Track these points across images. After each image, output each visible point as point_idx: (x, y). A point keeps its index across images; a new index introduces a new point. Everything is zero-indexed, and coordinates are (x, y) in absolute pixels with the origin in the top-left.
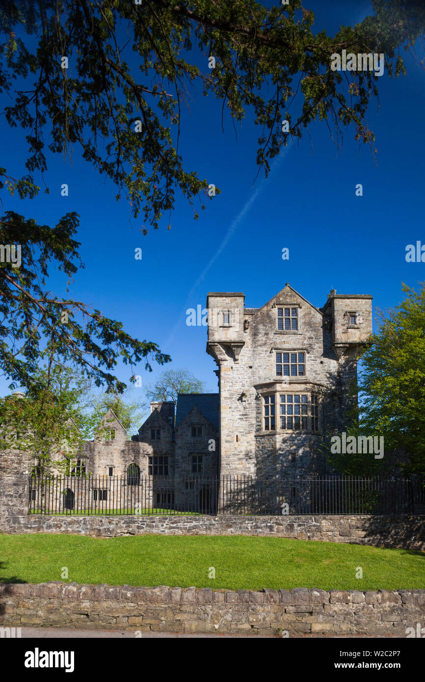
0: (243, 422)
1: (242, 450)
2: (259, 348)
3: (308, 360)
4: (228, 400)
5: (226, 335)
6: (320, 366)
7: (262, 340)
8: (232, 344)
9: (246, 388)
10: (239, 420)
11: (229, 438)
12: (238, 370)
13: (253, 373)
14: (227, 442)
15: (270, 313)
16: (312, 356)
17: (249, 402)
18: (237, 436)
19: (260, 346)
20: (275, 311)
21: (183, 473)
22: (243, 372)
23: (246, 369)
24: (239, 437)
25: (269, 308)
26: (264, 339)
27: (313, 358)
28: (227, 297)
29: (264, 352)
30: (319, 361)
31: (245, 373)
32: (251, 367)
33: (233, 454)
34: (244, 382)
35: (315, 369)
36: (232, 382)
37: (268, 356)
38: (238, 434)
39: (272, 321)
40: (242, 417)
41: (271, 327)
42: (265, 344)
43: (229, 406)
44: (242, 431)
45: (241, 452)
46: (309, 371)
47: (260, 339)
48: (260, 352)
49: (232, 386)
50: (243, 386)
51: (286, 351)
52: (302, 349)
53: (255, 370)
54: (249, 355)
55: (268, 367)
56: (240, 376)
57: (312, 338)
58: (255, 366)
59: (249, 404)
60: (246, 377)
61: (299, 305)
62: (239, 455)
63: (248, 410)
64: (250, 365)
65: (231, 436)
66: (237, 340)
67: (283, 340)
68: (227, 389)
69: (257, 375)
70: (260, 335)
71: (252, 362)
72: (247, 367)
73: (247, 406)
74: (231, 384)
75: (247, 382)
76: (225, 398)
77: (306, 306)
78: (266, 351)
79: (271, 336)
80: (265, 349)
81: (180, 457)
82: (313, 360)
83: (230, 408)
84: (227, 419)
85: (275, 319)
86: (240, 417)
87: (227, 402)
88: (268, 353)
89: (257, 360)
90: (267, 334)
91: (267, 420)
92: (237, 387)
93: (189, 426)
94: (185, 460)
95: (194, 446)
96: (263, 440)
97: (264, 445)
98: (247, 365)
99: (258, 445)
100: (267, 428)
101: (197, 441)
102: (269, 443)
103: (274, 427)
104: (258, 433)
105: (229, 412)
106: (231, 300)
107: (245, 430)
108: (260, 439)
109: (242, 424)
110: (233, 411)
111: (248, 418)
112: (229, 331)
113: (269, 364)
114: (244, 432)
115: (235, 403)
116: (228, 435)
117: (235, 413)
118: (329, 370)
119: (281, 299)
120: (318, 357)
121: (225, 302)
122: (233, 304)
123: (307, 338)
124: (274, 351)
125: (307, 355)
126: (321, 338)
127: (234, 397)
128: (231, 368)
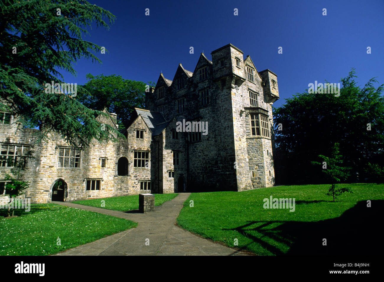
0: (241, 129)
2: (244, 86)
5: (239, 73)
6: (262, 104)
9: (242, 108)
11: (237, 139)
12: (237, 96)
14: (236, 141)
15: (245, 68)
18: (240, 138)
21: (168, 165)
23: (240, 97)
31: (240, 99)
33: (239, 149)
34: (240, 104)
36: (236, 103)
37: (247, 92)
38: (240, 136)
39: (246, 73)
40: (241, 126)
43: (235, 118)
45: (242, 148)
49: (236, 105)
50: (240, 106)
51: (252, 92)
52: (257, 93)
53: (243, 98)
54: (241, 89)
55: (248, 99)
58: (243, 96)
59: (243, 118)
60: (241, 101)
61: (253, 68)
63: (243, 122)
66: (243, 77)
67: (251, 85)
68: (234, 106)
69: (245, 102)
71: (242, 93)
76: (234, 112)
78: (246, 89)
87: (235, 115)
91: (253, 129)
92: (238, 106)
93: (171, 131)
94: (169, 155)
95: (174, 146)
96: (252, 141)
97: (253, 144)
98: (241, 95)
99: (248, 144)
100: (254, 134)
101: (176, 142)
102: (257, 143)
103: (259, 134)
104: (248, 137)
105: (236, 122)
106: (238, 53)
107: (242, 134)
108: (250, 140)
109: (241, 131)
110: (238, 121)
111: (243, 127)
112: (239, 71)
113: (248, 97)
114: (242, 136)
115: (238, 116)
116: (237, 137)
117: (238, 123)
118: (265, 107)
119: (248, 63)
120: (261, 99)
121: (236, 52)
122: (240, 56)
123: (257, 88)
124: (249, 90)
125: (258, 97)
126: (261, 89)
127: (237, 112)
128: (235, 94)
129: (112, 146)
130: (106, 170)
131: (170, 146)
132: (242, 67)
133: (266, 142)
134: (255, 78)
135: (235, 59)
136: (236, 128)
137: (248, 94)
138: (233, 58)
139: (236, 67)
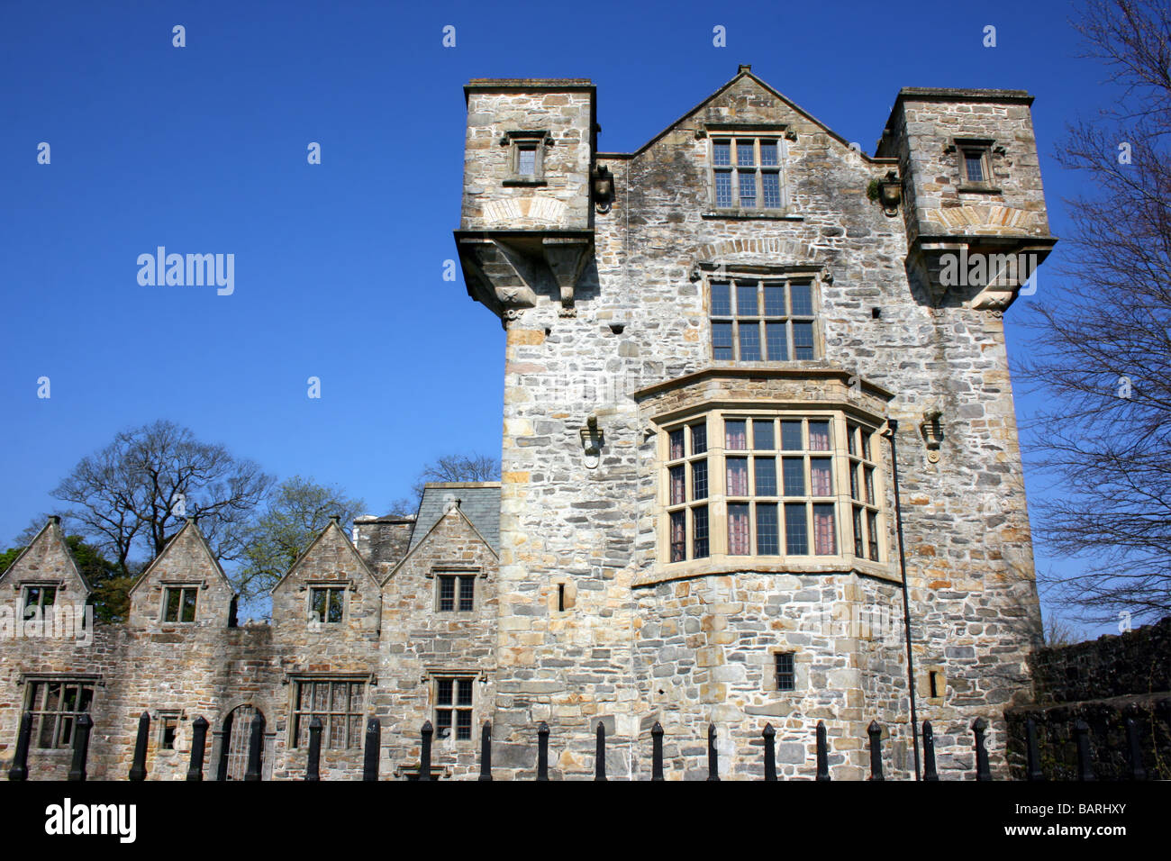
0: (584, 534)
1: (581, 643)
2: (649, 263)
3: (829, 306)
4: (532, 449)
5: (526, 209)
6: (870, 324)
7: (659, 237)
8: (545, 241)
10: (571, 525)
11: (528, 597)
12: (570, 339)
13: (629, 351)
14: (524, 610)
15: (687, 155)
16: (844, 289)
17: (612, 455)
18: (561, 588)
19: (654, 256)
20: (705, 147)
21: (403, 741)
22: (589, 346)
23: (601, 336)
24: (567, 591)
25: (682, 140)
26: (666, 233)
27: (844, 299)
28: (531, 91)
29: (668, 278)
30: (865, 307)
31: (597, 350)
32: (617, 330)
33: (546, 663)
35: (854, 336)
37: (683, 292)
38: (565, 578)
39: (691, 177)
40: (584, 512)
41: (692, 196)
42: (670, 251)
43: (531, 472)
44: (583, 566)
45: (579, 652)
46: (833, 342)
47: (653, 234)
48: (653, 278)
51: (747, 276)
52: (804, 268)
53: (633, 339)
54: (615, 289)
55: (681, 330)
56: (578, 361)
57: (838, 234)
58: (635, 325)
59: (608, 462)
60: (600, 364)
61: (781, 127)
62: (572, 664)
63: (606, 484)
64: (615, 321)
65: (536, 587)
66: (563, 225)
67: (734, 238)
68: (525, 407)
69: (643, 359)
70: (651, 223)
71: (622, 312)
73: (605, 470)
76: (522, 441)
77: (808, 131)
78: (676, 274)
79: (692, 222)
80: (669, 268)
81: (393, 685)
82: (847, 305)
83: (538, 478)
84: (522, 520)
85: (704, 172)
86: (577, 513)
87: (527, 457)
88: (683, 282)
89: (642, 304)
90: (677, 218)
91: (677, 519)
93: (429, 577)
94: (411, 693)
95: (444, 645)
96: (662, 600)
97: (668, 622)
98: (605, 323)
99: (643, 624)
100: (678, 552)
101: (454, 626)
102: (688, 614)
104: (644, 576)
105: (531, 495)
106: (546, 102)
107: (592, 563)
108: (653, 596)
109: (583, 542)
110: (550, 491)
111: (607, 517)
112: (534, 199)
113: (686, 320)
114: (586, 573)
115: (556, 459)
116: (527, 585)
117: (559, 498)
118: (904, 340)
119: (725, 111)
120: (861, 295)
121: (525, 106)
122: (555, 113)
123: (819, 233)
124: (704, 274)
125: (825, 288)
126: (868, 233)
127: (555, 436)
128: (548, 332)
129: (205, 663)
130: (173, 760)
131: (420, 649)
132: (572, 170)
133: (775, 592)
134: (800, 178)
135: (504, 143)
136: (522, 536)
137: (692, 299)
138: (481, 146)
139: (506, 184)
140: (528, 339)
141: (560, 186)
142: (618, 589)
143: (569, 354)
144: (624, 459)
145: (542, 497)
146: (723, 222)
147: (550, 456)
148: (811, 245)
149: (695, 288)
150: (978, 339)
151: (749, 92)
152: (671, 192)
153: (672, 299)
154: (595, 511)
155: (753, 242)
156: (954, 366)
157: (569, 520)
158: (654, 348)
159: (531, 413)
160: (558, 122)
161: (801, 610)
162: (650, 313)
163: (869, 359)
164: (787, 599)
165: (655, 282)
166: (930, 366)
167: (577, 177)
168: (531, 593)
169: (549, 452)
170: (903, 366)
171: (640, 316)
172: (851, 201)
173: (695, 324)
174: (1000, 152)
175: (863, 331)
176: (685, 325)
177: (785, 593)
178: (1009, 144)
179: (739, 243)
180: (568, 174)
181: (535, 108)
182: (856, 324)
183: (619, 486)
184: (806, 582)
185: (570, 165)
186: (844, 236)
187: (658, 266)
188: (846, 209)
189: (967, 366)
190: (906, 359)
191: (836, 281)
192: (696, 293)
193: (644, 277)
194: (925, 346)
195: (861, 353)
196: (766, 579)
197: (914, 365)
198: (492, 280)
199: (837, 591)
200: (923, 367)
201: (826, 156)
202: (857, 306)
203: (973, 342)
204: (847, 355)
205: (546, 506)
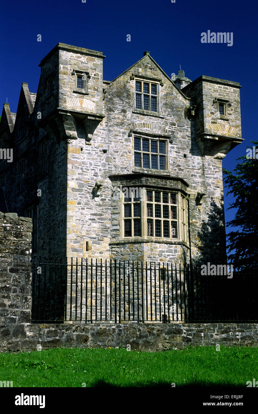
0: (94, 225)
2: (115, 128)
3: (171, 151)
4: (77, 193)
5: (81, 104)
6: (183, 160)
7: (118, 118)
8: (89, 118)
9: (100, 178)
10: (90, 221)
11: (77, 246)
12: (89, 153)
13: (109, 160)
14: (75, 250)
15: (128, 85)
16: (175, 146)
17: (103, 198)
18: (87, 243)
19: (117, 125)
20: (133, 84)
22: (96, 157)
23: (100, 153)
24: (89, 244)
25: (126, 79)
26: (121, 117)
27: (175, 150)
28: (82, 53)
29: (121, 134)
30: (182, 153)
31: (99, 158)
32: (105, 151)
34: (97, 171)
35: (178, 163)
36: (82, 169)
37: (126, 140)
38: (88, 240)
39: (129, 95)
40: (94, 217)
41: (129, 103)
42: (122, 124)
43: (77, 201)
44: (94, 236)
46: (171, 164)
47: (117, 116)
48: (117, 134)
49: (82, 174)
50: (96, 175)
51: (146, 137)
52: (165, 137)
53: (110, 156)
54: (104, 136)
55: (125, 155)
56: (92, 162)
57: (175, 125)
58: (111, 151)
59: (102, 200)
60: (99, 164)
61: (159, 81)
63: (101, 208)
64: (104, 148)
65: (79, 242)
66: (94, 112)
67: (143, 122)
68: (75, 177)
69: (113, 164)
70: (116, 112)
71: (106, 145)
72: (100, 151)
73: (101, 203)
74: (80, 171)
75: (100, 170)
76: (73, 189)
77: (167, 83)
78: (124, 133)
79: (129, 114)
80: (122, 130)
82: (176, 152)
83: (79, 203)
84: (74, 218)
85: (133, 94)
86: (92, 217)
87: (75, 195)
88: (126, 137)
89: (113, 143)
90: (124, 111)
91: (128, 222)
92: (89, 175)
96: (122, 249)
97: (124, 257)
98: (101, 149)
99: (114, 257)
100: (128, 233)
102: (133, 254)
103: (138, 232)
104: (114, 241)
105: (77, 210)
106: (87, 59)
107: (97, 235)
108: (118, 248)
109: (94, 227)
110: (83, 209)
111: (101, 219)
112: (84, 100)
113: (127, 151)
114: (95, 238)
115: (85, 197)
116: (76, 242)
117: (85, 211)
118: (193, 166)
119: (140, 70)
120: (181, 149)
121: (80, 59)
122: (90, 65)
123: (169, 124)
124: (133, 134)
125: (170, 145)
126: (184, 126)
127: (84, 189)
128: (82, 149)
132: (97, 90)
133: (161, 249)
134: (164, 102)
135: (73, 74)
136: (74, 224)
137: (129, 143)
138: (65, 74)
139: (74, 92)
140: (75, 151)
141: (93, 96)
142: (105, 245)
143: (89, 159)
144: (107, 199)
145: (81, 211)
146: (139, 115)
147: (83, 196)
148: (166, 128)
149: (130, 139)
150: (214, 169)
151: (148, 63)
152: (122, 100)
153: (122, 143)
154: (98, 217)
155: (148, 124)
156: (207, 177)
157: (90, 219)
158: (117, 160)
159: (77, 180)
160: (91, 69)
161: (168, 255)
162: (115, 147)
163: (182, 172)
164: (164, 252)
165: (117, 135)
166: (200, 176)
167: (99, 94)
168: (78, 244)
169: (83, 194)
170: (192, 175)
171: (113, 147)
172: (179, 113)
173: (130, 153)
174: (230, 105)
175: (181, 162)
176: (126, 153)
177: (164, 250)
178: (232, 103)
179: (144, 124)
180: (96, 92)
181: (83, 61)
182: (179, 159)
183: (106, 209)
184: (169, 247)
185: (96, 88)
186: (176, 126)
187: (118, 129)
188: (177, 115)
189: (211, 178)
190: (193, 173)
191: (173, 143)
192: (130, 141)
193: (114, 133)
194: (199, 169)
195: (180, 169)
196: (158, 245)
197: (195, 176)
198: (65, 128)
199: (178, 250)
200: (198, 177)
201: (172, 94)
202: (179, 153)
203: (213, 170)
204: (176, 170)
205: (82, 214)
